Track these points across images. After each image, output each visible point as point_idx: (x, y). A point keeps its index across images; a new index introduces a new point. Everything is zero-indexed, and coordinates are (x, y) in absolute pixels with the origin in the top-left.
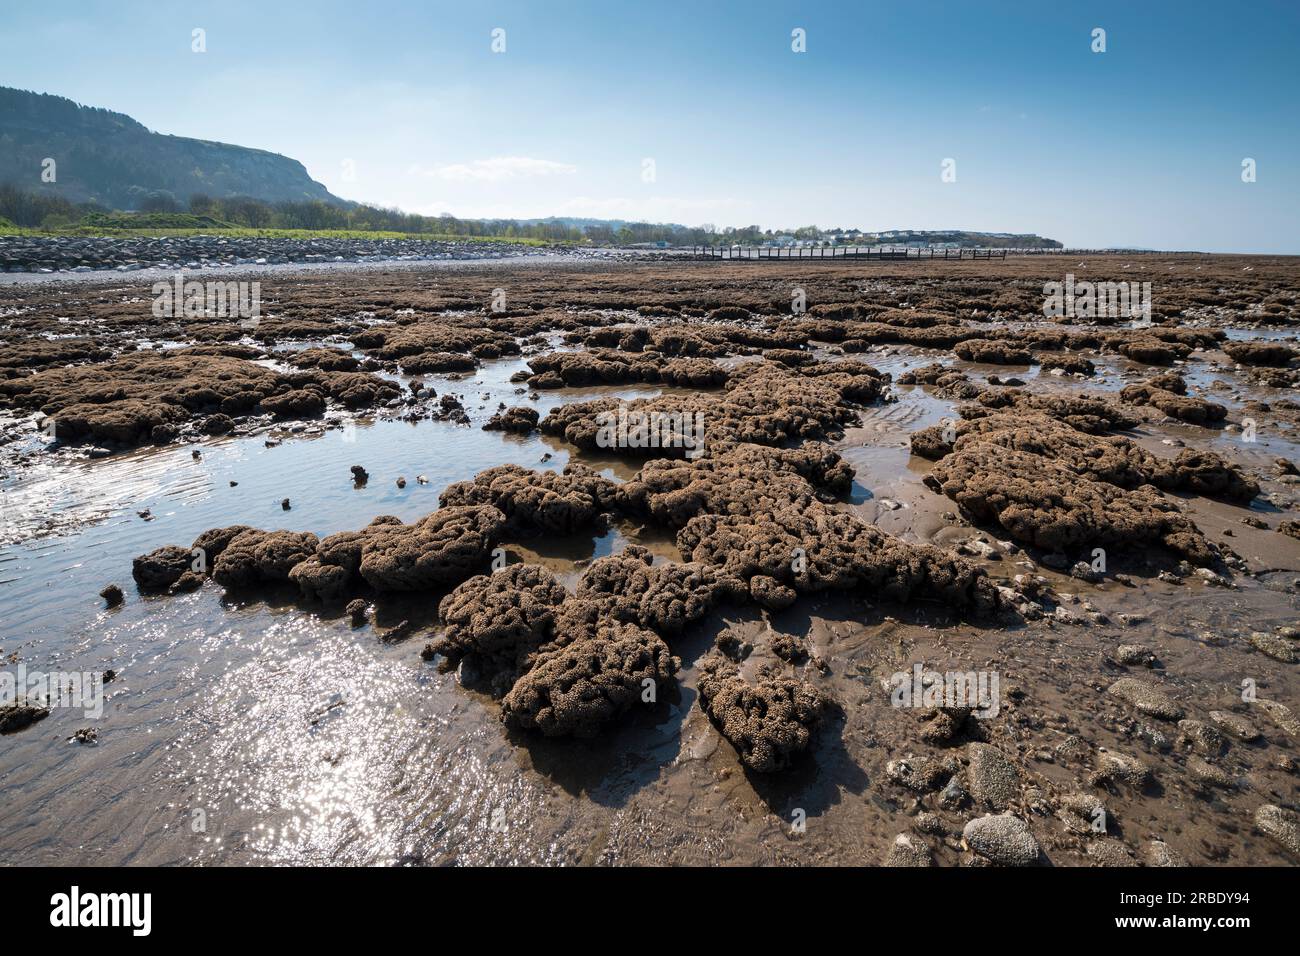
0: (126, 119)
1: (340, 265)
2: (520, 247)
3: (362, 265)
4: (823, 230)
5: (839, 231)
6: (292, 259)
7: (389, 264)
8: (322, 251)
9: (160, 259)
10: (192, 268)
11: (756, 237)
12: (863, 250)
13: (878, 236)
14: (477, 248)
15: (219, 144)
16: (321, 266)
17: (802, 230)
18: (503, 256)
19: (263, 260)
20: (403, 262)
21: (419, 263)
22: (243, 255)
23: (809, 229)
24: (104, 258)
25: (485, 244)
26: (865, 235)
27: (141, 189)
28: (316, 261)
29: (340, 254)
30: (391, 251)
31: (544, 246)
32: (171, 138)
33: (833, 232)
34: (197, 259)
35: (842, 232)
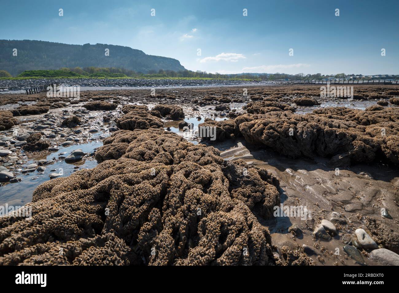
0: (141, 51)
1: (198, 86)
2: (243, 81)
3: (204, 86)
4: (347, 75)
5: (353, 75)
6: (187, 85)
7: (210, 86)
8: (194, 83)
9: (160, 84)
10: (167, 87)
11: (320, 77)
12: (365, 81)
13: (371, 77)
14: (232, 82)
15: (161, 57)
16: (194, 87)
17: (338, 75)
18: (239, 84)
19: (181, 85)
20: (213, 86)
21: (217, 86)
22: (177, 84)
23: (341, 74)
24: (149, 84)
25: (234, 81)
26: (365, 76)
27: (144, 69)
28: (193, 85)
29: (198, 84)
30: (210, 83)
31: (250, 81)
32: (151, 56)
33: (351, 76)
34: (167, 85)
35: (354, 75)
